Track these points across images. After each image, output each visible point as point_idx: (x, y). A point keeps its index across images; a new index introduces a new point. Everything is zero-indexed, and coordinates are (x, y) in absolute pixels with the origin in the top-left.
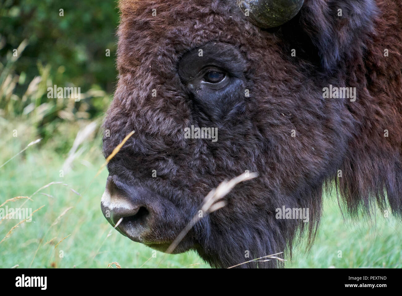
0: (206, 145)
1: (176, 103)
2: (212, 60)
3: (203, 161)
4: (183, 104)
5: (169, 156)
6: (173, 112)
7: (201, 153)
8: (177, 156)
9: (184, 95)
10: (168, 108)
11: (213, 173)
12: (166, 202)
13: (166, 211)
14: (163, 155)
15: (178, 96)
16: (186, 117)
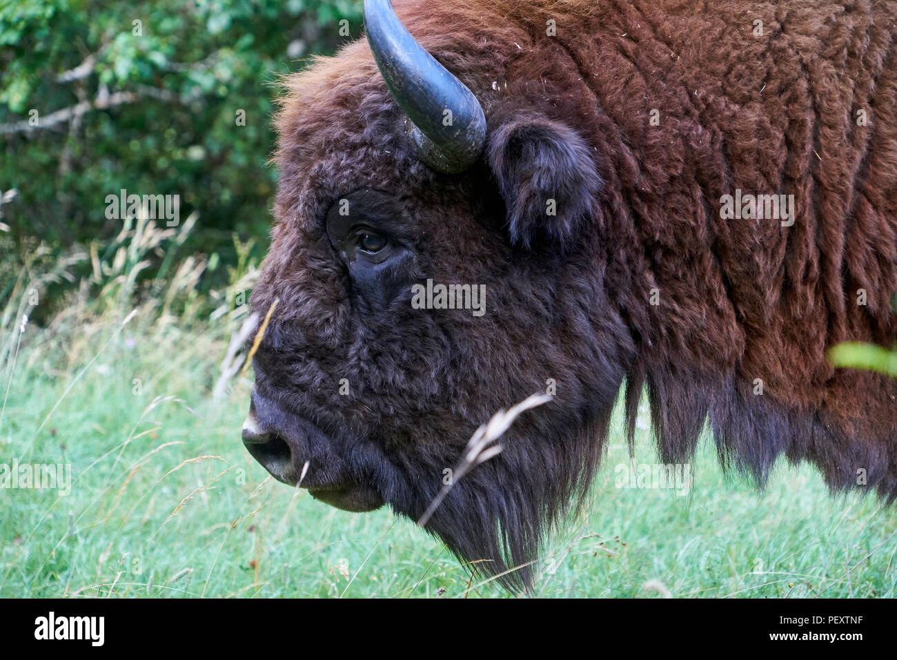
0: (366, 347)
1: (324, 279)
2: (363, 217)
3: (361, 371)
4: (334, 280)
5: (310, 357)
6: (318, 292)
7: (359, 359)
8: (323, 359)
9: (335, 268)
10: (311, 284)
11: (375, 390)
12: (309, 425)
13: (309, 439)
14: (302, 356)
15: (327, 267)
16: (339, 301)
